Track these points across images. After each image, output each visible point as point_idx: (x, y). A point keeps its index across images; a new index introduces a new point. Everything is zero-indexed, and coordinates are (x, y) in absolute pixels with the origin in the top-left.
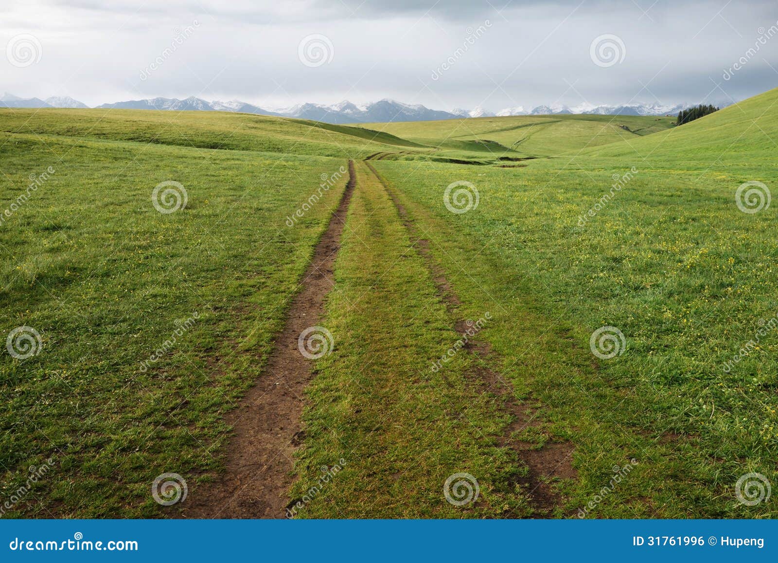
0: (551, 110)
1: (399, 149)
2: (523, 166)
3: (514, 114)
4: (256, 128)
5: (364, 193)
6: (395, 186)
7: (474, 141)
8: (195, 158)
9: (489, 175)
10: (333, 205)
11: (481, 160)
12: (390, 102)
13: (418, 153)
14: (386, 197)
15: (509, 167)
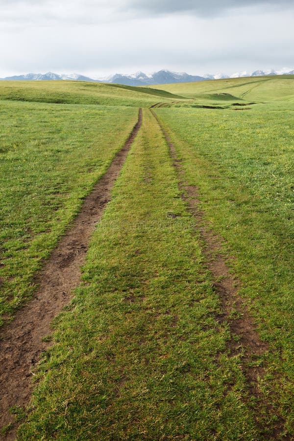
0: (264, 73)
1: (172, 100)
2: (249, 109)
3: (241, 76)
4: (84, 90)
5: (145, 132)
6: (168, 126)
7: (217, 94)
8: (40, 110)
9: (231, 116)
10: (120, 144)
11: (222, 106)
12: (166, 71)
13: (183, 102)
14: (161, 136)
15: (240, 109)
